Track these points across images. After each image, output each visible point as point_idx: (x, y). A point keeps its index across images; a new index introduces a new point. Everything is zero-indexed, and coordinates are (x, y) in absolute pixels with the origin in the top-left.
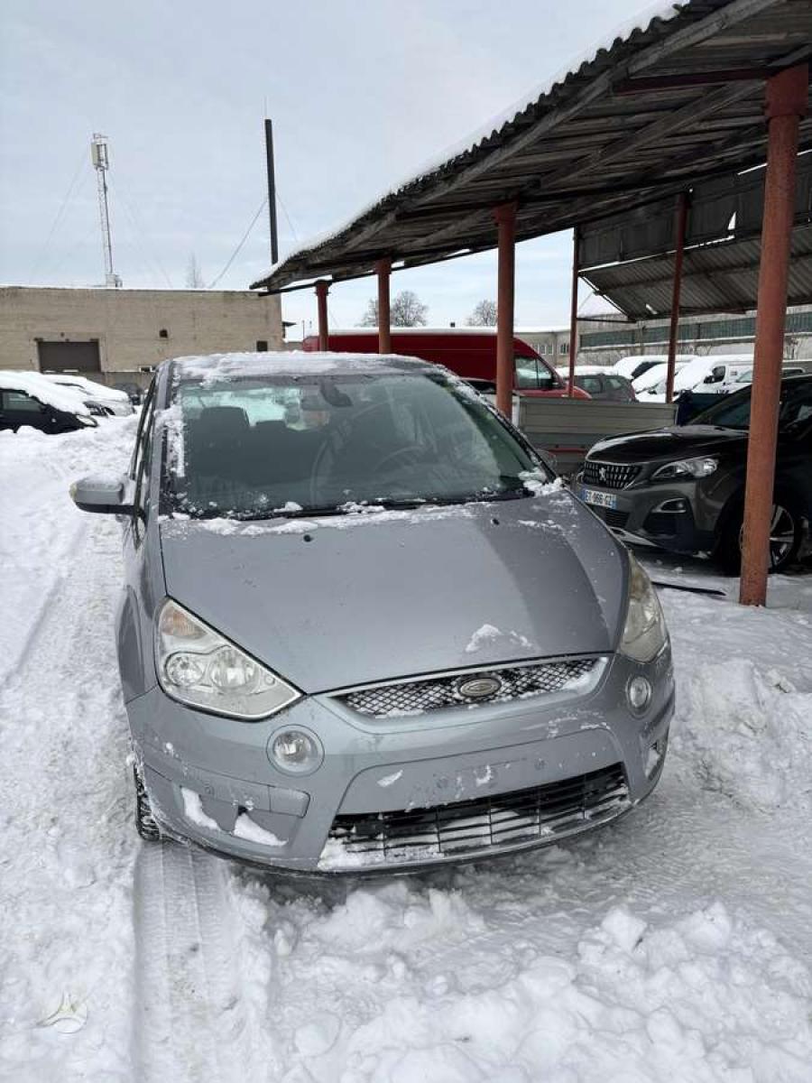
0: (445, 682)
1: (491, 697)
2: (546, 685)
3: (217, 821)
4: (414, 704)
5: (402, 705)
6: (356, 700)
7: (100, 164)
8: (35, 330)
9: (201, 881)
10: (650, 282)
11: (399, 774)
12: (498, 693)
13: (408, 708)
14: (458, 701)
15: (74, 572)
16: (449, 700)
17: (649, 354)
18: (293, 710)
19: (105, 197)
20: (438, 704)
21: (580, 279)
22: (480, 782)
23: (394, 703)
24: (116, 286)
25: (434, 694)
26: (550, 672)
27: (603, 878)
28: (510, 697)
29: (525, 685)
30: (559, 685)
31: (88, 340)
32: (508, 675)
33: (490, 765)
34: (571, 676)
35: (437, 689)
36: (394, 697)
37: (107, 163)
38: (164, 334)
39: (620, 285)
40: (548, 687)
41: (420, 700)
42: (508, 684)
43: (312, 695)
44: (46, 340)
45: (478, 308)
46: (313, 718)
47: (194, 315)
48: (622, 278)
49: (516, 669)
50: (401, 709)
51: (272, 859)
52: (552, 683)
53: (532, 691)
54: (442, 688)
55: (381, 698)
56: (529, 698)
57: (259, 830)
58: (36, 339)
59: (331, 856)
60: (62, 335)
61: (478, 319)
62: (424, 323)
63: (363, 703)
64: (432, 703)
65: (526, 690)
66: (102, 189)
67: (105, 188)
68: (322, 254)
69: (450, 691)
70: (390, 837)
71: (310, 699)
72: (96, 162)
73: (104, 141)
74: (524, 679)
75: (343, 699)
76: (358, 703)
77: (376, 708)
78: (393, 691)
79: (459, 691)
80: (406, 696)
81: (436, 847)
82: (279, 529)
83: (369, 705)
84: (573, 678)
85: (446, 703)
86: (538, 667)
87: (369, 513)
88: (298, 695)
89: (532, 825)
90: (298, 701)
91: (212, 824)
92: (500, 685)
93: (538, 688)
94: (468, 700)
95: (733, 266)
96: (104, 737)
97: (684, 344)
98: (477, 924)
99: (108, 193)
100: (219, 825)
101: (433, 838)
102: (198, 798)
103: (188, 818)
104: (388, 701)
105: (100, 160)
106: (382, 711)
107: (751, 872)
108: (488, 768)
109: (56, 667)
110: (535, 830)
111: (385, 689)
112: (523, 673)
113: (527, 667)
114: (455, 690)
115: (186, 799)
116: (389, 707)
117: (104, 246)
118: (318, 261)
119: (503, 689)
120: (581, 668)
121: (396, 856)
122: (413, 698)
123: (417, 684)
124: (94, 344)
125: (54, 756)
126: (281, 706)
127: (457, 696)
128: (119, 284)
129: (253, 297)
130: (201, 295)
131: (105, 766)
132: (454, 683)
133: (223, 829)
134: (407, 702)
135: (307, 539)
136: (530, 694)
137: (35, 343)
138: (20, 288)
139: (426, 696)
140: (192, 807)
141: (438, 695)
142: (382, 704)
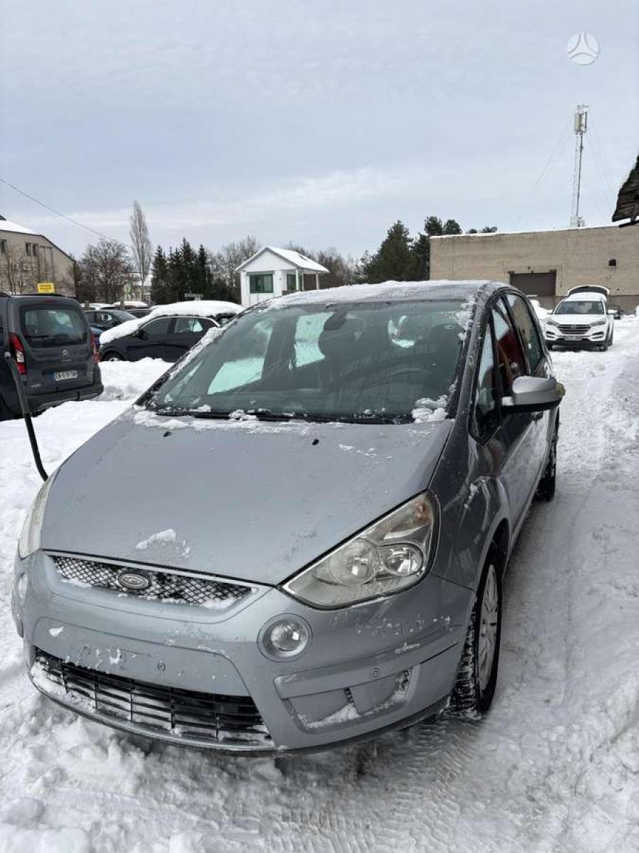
0: (114, 568)
1: (141, 592)
2: (190, 597)
4: (89, 579)
5: (81, 577)
6: (60, 563)
7: (580, 129)
8: (509, 266)
11: (61, 630)
12: (148, 591)
13: (85, 580)
14: (117, 587)
16: (112, 584)
19: (581, 156)
20: (104, 585)
22: (112, 660)
23: (78, 573)
24: (579, 226)
25: (104, 575)
26: (198, 586)
28: (155, 598)
29: (173, 591)
30: (200, 601)
31: (547, 271)
32: (162, 578)
33: (121, 650)
34: (217, 596)
35: (107, 572)
36: (79, 569)
37: (586, 127)
38: (613, 263)
40: (191, 599)
41: (93, 577)
42: (158, 586)
43: (43, 550)
44: (516, 273)
49: (169, 575)
50: (80, 579)
52: (196, 597)
53: (176, 598)
54: (111, 572)
55: (73, 567)
56: (169, 603)
58: (509, 272)
60: (529, 268)
63: (63, 566)
64: (100, 582)
65: (171, 596)
66: (579, 149)
67: (582, 147)
69: (114, 577)
70: (66, 680)
71: (40, 553)
72: (577, 128)
73: (585, 110)
74: (173, 586)
75: (55, 559)
76: (60, 566)
77: (67, 573)
78: (81, 563)
79: (119, 579)
80: (87, 570)
81: (93, 703)
83: (64, 570)
84: (217, 599)
85: (109, 586)
86: (189, 579)
88: (38, 547)
89: (167, 720)
90: (36, 552)
92: (152, 585)
93: (181, 597)
94: (124, 589)
99: (583, 151)
101: (92, 694)
104: (75, 570)
105: (580, 126)
106: (70, 576)
108: (118, 651)
111: (77, 561)
112: (174, 580)
113: (179, 576)
116: (74, 575)
117: (574, 195)
119: (152, 588)
120: (231, 592)
121: (73, 696)
122: (90, 574)
123: (97, 564)
124: (553, 274)
126: (31, 553)
128: (581, 224)
132: (120, 571)
134: (85, 575)
136: (172, 600)
137: (508, 275)
138: (503, 235)
139: (98, 575)
141: (106, 577)
142: (71, 571)
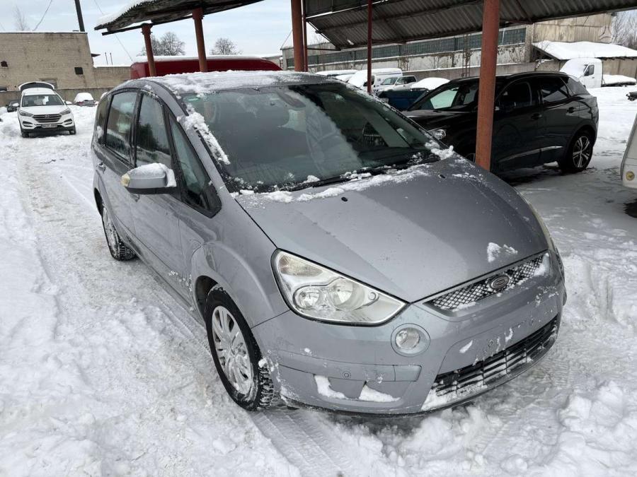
0: (482, 283)
1: (505, 287)
2: (527, 274)
3: (343, 393)
4: (469, 299)
5: (464, 301)
6: (438, 302)
9: (309, 430)
10: (351, 24)
11: (470, 344)
13: (467, 302)
14: (490, 292)
15: (40, 237)
16: (486, 293)
17: (328, 70)
18: (403, 314)
20: (481, 297)
21: (307, 23)
22: (507, 339)
23: (460, 300)
25: (478, 291)
26: (527, 266)
27: (533, 378)
28: (513, 285)
29: (518, 277)
30: (532, 273)
32: (510, 272)
33: (512, 328)
35: (479, 287)
36: (458, 296)
38: (4, 64)
39: (332, 27)
41: (472, 296)
42: (511, 278)
43: (413, 303)
45: (217, 43)
46: (418, 317)
47: (25, 51)
48: (333, 22)
49: (513, 268)
50: (464, 303)
51: (391, 410)
52: (529, 273)
53: (522, 279)
54: (481, 287)
55: (452, 298)
57: (378, 394)
59: (431, 401)
61: (217, 50)
62: (183, 54)
63: (442, 303)
64: (478, 296)
65: (519, 279)
68: (160, 5)
69: (486, 288)
70: (460, 382)
71: (412, 306)
74: (517, 273)
75: (431, 303)
76: (439, 304)
77: (450, 305)
78: (457, 293)
79: (491, 287)
80: (465, 294)
81: (482, 382)
82: (322, 194)
83: (446, 304)
84: (537, 268)
85: (484, 295)
86: (521, 264)
87: (363, 178)
88: (403, 304)
89: (522, 358)
90: (404, 309)
91: (341, 396)
92: (509, 279)
93: (524, 277)
95: (400, 15)
96: (161, 347)
97: (348, 63)
98: (496, 422)
100: (345, 395)
101: (480, 377)
102: (327, 381)
103: (321, 395)
104: (456, 299)
106: (454, 306)
107: (598, 360)
108: (511, 330)
109: (84, 304)
110: (524, 361)
111: (453, 293)
112: (516, 270)
113: (517, 266)
114: (488, 286)
115: (318, 383)
116: (457, 303)
118: (156, 9)
120: (538, 262)
121: (462, 392)
122: (468, 295)
123: (469, 287)
125: (135, 366)
126: (394, 313)
127: (490, 290)
129: (67, 37)
130: (28, 36)
131: (177, 367)
132: (487, 282)
133: (350, 398)
134: (466, 298)
135: (344, 199)
136: (522, 281)
139: (474, 293)
140: (323, 387)
141: (480, 291)
142: (453, 302)
